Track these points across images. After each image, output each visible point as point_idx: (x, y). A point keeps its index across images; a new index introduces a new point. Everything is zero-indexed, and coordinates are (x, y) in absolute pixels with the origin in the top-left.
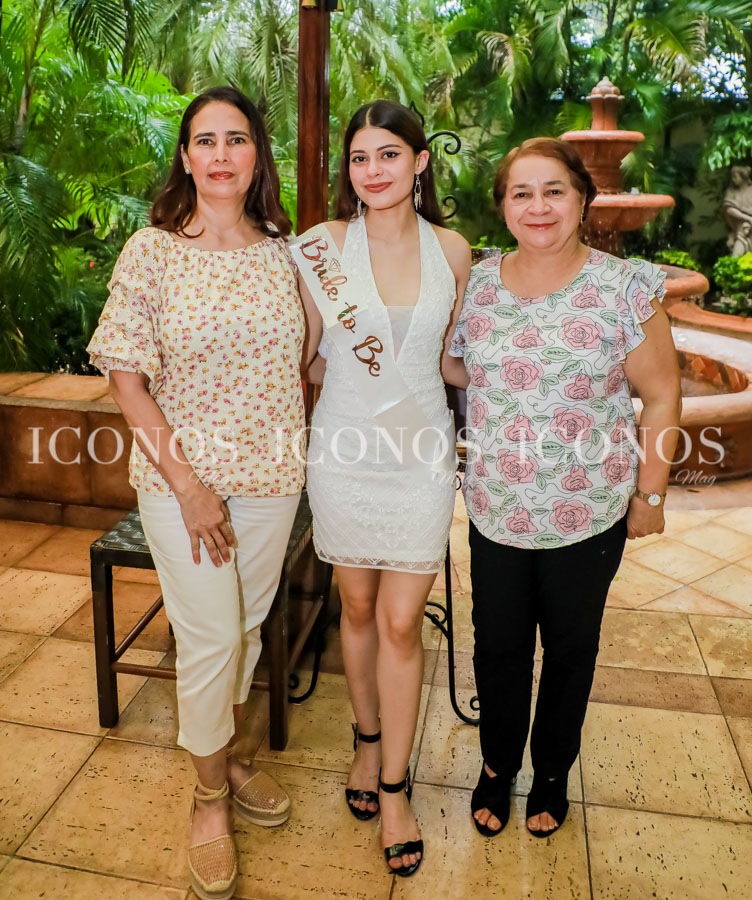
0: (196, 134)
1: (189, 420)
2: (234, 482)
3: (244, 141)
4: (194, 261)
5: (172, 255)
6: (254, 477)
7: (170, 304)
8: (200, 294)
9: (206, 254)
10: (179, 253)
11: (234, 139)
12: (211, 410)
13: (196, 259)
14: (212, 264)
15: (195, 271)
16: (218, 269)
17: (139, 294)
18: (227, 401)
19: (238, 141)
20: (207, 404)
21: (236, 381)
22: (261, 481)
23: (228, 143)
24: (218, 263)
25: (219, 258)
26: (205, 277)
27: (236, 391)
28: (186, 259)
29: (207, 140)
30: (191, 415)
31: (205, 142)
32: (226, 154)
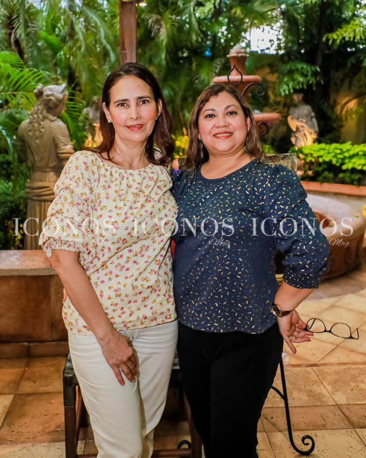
0: (116, 100)
1: (109, 276)
2: (141, 317)
3: (148, 101)
4: (116, 175)
5: (103, 171)
6: (154, 309)
7: (102, 204)
8: (122, 198)
9: (122, 171)
10: (107, 170)
11: (142, 100)
12: (124, 269)
13: (118, 174)
14: (127, 178)
15: (118, 182)
16: (131, 182)
17: (84, 197)
18: (135, 262)
19: (144, 102)
20: (122, 265)
21: (141, 248)
22: (159, 312)
23: (137, 105)
24: (130, 178)
25: (131, 174)
26: (124, 186)
27: (141, 255)
28: (111, 174)
29: (123, 103)
30: (111, 272)
31: (122, 105)
32: (138, 113)
